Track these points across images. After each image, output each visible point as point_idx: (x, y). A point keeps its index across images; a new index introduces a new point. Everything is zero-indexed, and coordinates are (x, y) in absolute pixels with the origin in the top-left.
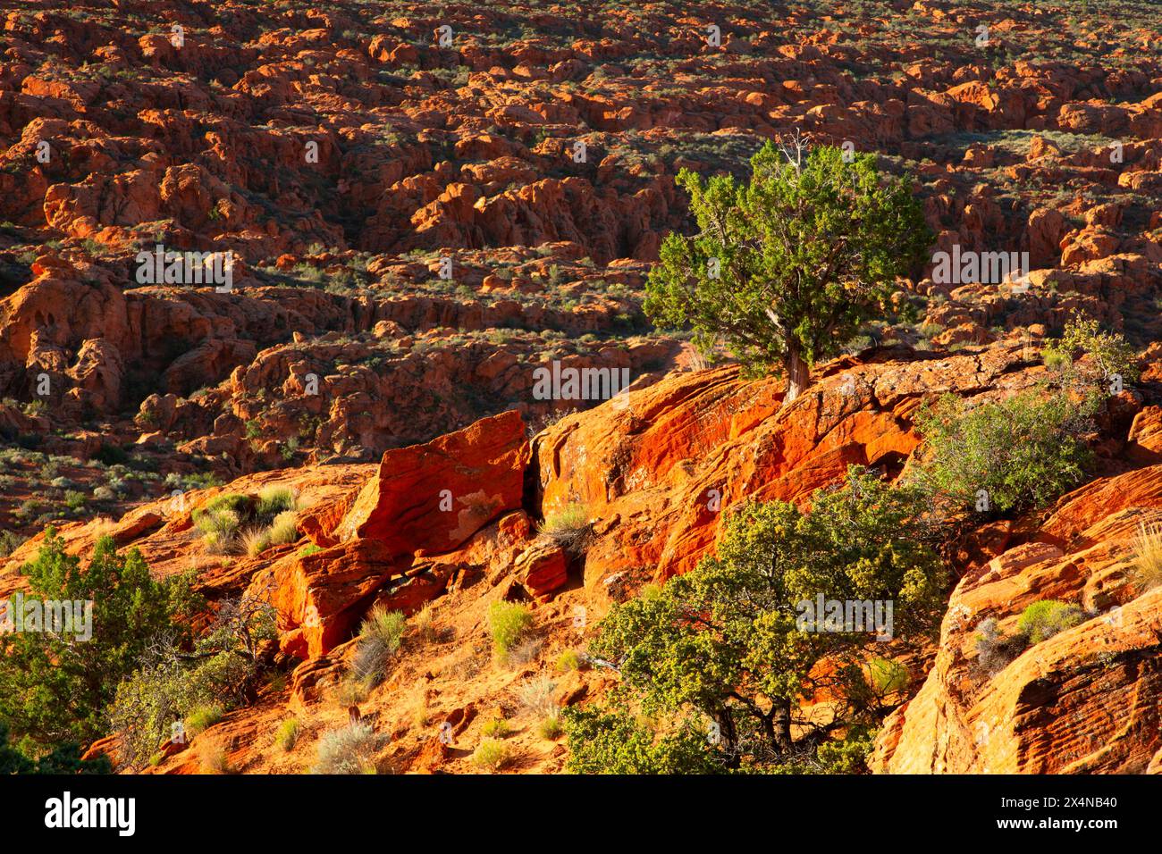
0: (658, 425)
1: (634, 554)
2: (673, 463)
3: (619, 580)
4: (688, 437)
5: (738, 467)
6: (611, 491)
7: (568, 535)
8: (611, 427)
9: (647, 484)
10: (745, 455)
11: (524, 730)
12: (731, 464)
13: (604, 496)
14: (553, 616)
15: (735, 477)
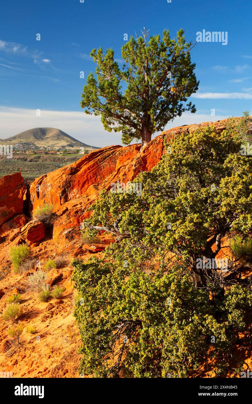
0: (82, 170)
1: (76, 220)
2: (89, 186)
3: (70, 232)
4: (95, 174)
5: (125, 174)
6: (62, 200)
7: (45, 216)
8: (62, 173)
9: (77, 196)
10: (129, 168)
11: (30, 299)
12: (122, 174)
13: (59, 203)
14: (39, 251)
15: (124, 179)
